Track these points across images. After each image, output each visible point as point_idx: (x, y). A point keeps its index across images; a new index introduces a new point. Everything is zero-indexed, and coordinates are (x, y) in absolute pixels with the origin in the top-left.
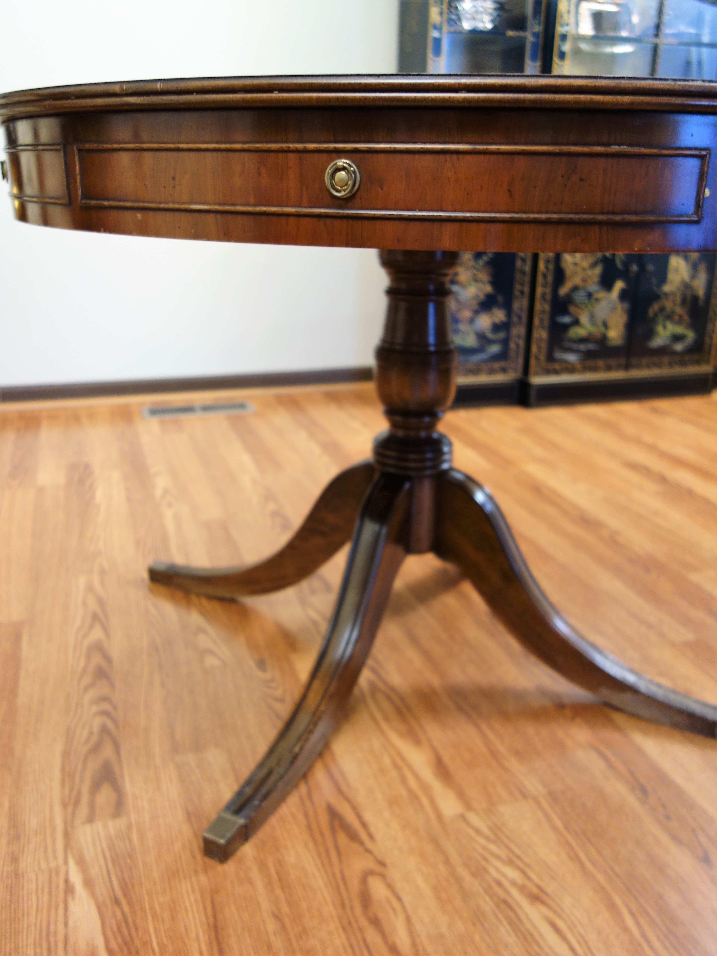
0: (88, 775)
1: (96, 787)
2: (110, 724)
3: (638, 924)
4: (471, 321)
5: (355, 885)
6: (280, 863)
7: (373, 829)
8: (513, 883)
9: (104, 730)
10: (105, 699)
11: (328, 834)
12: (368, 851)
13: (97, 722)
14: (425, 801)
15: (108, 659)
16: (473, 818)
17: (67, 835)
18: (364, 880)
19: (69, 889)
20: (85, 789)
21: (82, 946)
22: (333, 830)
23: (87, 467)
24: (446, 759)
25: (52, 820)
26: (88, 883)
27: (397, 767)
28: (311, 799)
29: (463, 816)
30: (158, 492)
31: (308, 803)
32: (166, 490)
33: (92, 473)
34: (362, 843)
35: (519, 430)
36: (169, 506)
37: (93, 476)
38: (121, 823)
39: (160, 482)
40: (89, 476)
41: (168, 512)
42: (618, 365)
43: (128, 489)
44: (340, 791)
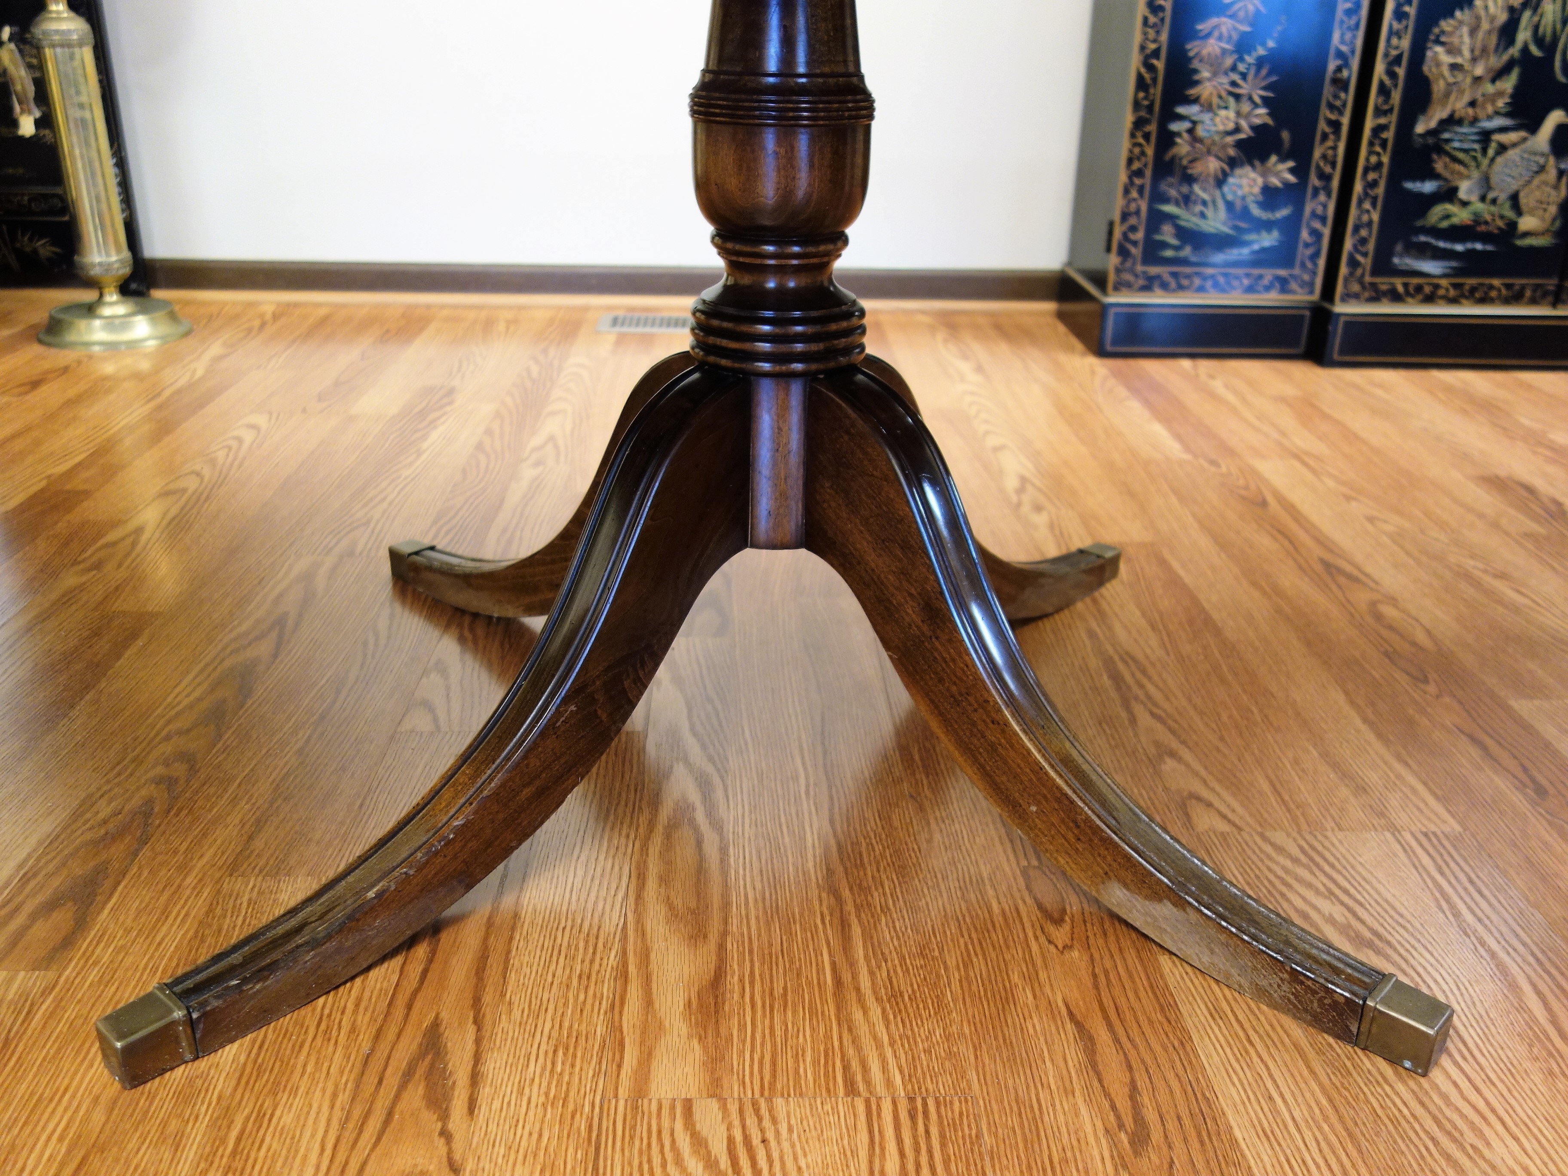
1: (50, 907)
2: (161, 802)
4: (1220, 181)
6: (261, 1118)
7: (485, 1091)
9: (144, 810)
10: (186, 757)
11: (392, 1080)
12: (445, 1134)
13: (142, 795)
14: (630, 1055)
15: (244, 695)
20: (29, 907)
22: (408, 1075)
23: (451, 391)
24: (732, 981)
27: (623, 975)
28: (409, 1007)
29: (688, 1105)
30: (536, 441)
31: (399, 1012)
32: (552, 439)
33: (451, 403)
34: (445, 1117)
35: (1282, 400)
36: (538, 463)
37: (448, 409)
38: (38, 980)
39: (551, 426)
40: (441, 407)
41: (528, 473)
42: (1537, 287)
43: (489, 432)
44: (477, 1003)
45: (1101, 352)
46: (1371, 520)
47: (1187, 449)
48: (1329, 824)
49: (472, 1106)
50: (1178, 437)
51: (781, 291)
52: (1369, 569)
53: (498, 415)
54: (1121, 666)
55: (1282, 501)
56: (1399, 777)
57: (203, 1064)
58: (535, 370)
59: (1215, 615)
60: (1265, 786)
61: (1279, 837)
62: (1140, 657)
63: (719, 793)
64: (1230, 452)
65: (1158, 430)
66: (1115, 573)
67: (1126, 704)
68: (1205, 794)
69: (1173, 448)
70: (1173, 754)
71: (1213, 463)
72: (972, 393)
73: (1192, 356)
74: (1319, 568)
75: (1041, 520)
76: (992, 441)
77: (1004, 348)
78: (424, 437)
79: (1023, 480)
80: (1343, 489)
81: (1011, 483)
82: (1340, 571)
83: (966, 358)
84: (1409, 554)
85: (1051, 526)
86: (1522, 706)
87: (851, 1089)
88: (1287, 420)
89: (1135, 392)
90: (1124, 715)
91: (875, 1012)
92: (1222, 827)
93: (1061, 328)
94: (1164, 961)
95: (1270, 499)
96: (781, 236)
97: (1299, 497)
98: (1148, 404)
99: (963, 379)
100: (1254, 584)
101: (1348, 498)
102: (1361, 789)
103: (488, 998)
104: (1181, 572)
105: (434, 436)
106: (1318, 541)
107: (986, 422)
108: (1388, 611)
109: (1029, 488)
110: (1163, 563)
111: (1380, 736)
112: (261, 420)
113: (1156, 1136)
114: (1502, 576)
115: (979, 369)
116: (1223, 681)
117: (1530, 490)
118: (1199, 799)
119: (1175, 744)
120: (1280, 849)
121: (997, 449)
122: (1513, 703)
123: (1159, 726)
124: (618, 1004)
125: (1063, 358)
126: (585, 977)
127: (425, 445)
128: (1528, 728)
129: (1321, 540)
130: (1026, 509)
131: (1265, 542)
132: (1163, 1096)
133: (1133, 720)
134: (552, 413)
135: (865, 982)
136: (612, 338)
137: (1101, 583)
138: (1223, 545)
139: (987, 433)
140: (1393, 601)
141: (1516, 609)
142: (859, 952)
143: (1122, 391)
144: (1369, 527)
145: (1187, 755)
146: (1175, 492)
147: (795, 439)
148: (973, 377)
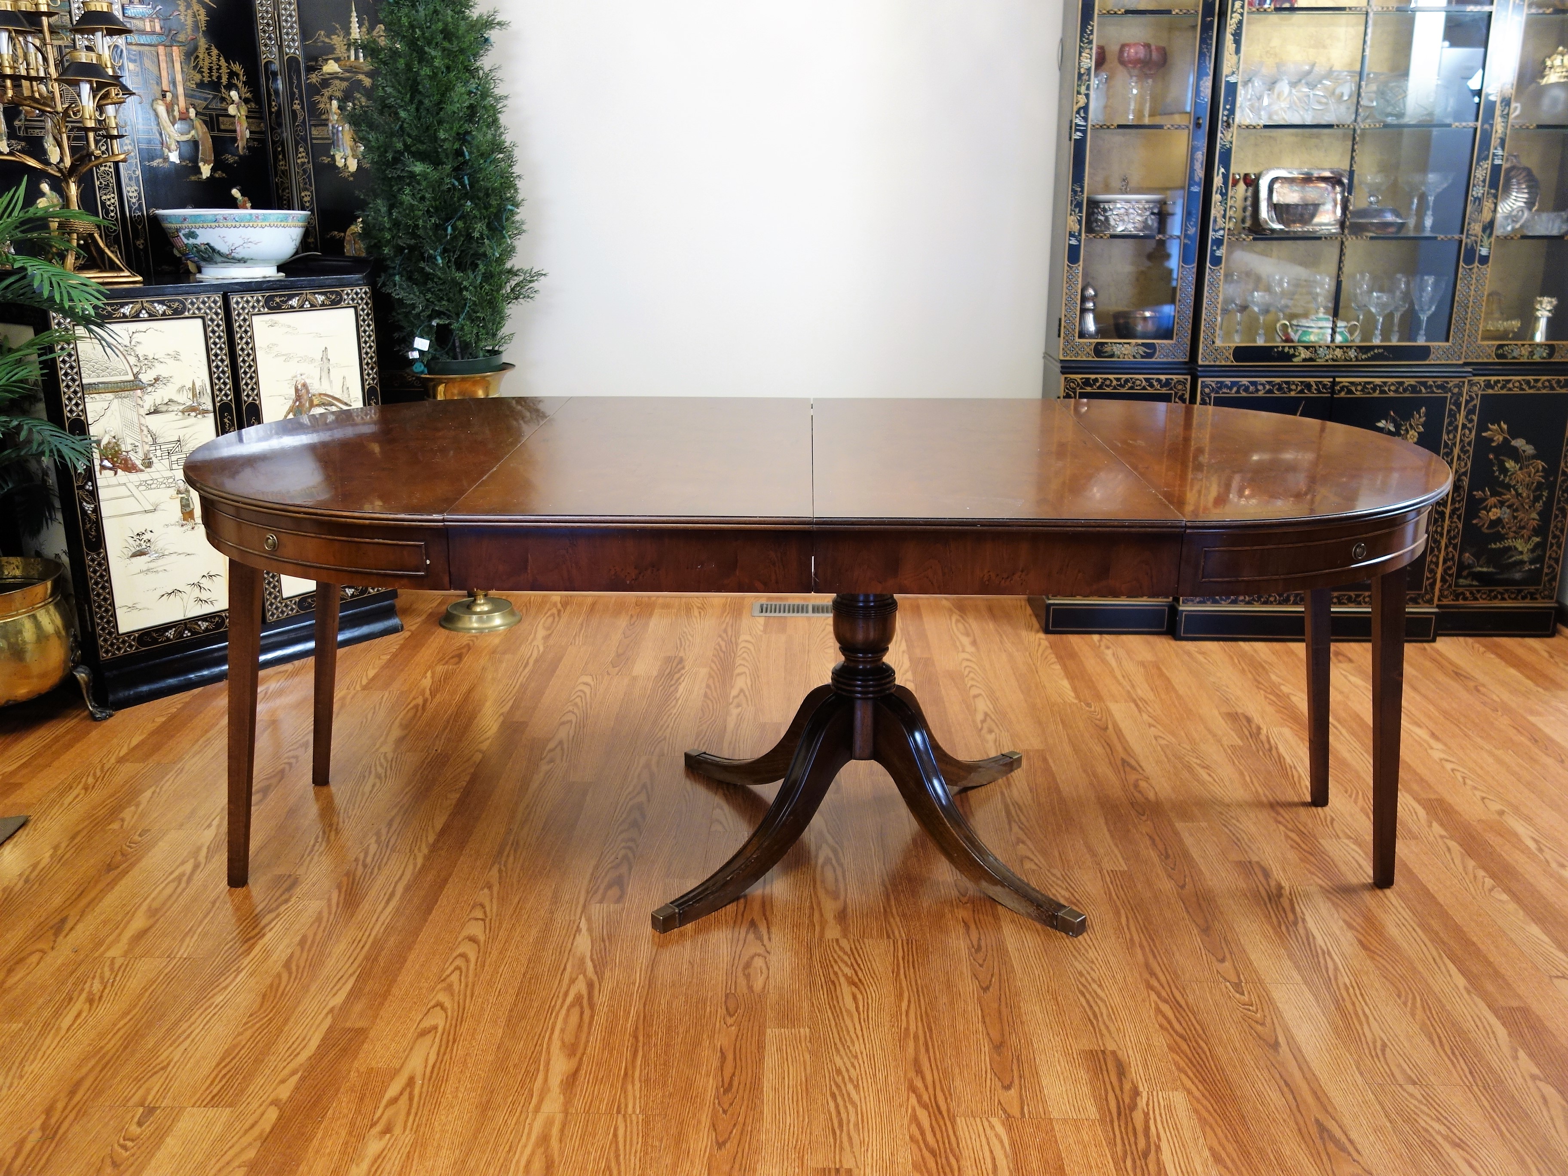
0: (607, 880)
1: (609, 886)
2: (630, 855)
3: (909, 1006)
5: (745, 958)
7: (773, 935)
8: (846, 976)
9: (625, 857)
10: (633, 840)
11: (743, 933)
12: (763, 944)
13: (623, 852)
14: (817, 928)
15: (643, 816)
16: (844, 943)
17: (584, 906)
18: (752, 958)
19: (578, 930)
20: (602, 887)
21: (578, 954)
23: (681, 660)
24: (849, 911)
25: (578, 898)
26: (590, 930)
27: (812, 908)
28: (743, 915)
29: (837, 940)
30: (734, 692)
31: (740, 917)
32: (742, 690)
33: (683, 668)
34: (762, 941)
35: (1142, 664)
36: (738, 706)
37: (683, 672)
38: (618, 907)
39: (741, 683)
40: (679, 671)
41: (735, 711)
42: (1296, 595)
43: (708, 686)
44: (764, 915)
45: (1047, 631)
46: (1156, 738)
47: (1077, 697)
48: (1076, 867)
49: (770, 939)
50: (1075, 689)
51: (864, 669)
52: (1143, 764)
53: (710, 676)
54: (1011, 807)
55: (1116, 726)
56: (1112, 851)
57: (682, 928)
58: (723, 644)
59: (1061, 786)
60: (1057, 854)
61: (1055, 871)
62: (1021, 803)
63: (841, 854)
64: (1099, 697)
65: (1065, 683)
66: (1019, 766)
67: (1009, 823)
68: (1032, 856)
69: (1070, 696)
70: (1023, 842)
71: (1088, 705)
72: (968, 660)
73: (1100, 633)
74: (1119, 763)
75: (991, 737)
76: (974, 691)
77: (991, 626)
78: (676, 690)
79: (986, 715)
80: (1151, 721)
81: (980, 717)
82: (1129, 765)
83: (967, 635)
84: (1167, 757)
85: (995, 741)
86: (1179, 825)
87: (888, 937)
88: (1138, 677)
89: (1060, 658)
90: (1007, 827)
91: (898, 919)
92: (1034, 867)
93: (1029, 611)
94: (1000, 907)
95: (1110, 726)
96: (865, 652)
97: (1126, 726)
98: (1065, 667)
99: (963, 651)
100: (1085, 771)
101: (1150, 725)
102: (1094, 854)
103: (768, 913)
104: (1052, 765)
105: (681, 689)
106: (1125, 749)
107: (973, 679)
108: (1143, 784)
109: (988, 719)
110: (1045, 760)
111: (1112, 836)
112: (588, 679)
113: (984, 949)
114: (1206, 767)
115: (974, 643)
116: (1054, 814)
117: (1249, 720)
118: (1028, 858)
119: (1025, 838)
120: (1054, 875)
121: (975, 696)
122: (1177, 824)
123: (1020, 832)
124: (811, 915)
125: (1024, 633)
126: (799, 909)
127: (678, 695)
128: (1176, 833)
129: (1127, 749)
130: (985, 731)
131: (1098, 749)
132: (988, 941)
133: (1011, 829)
134: (739, 674)
135: (894, 911)
136: (761, 621)
137: (1012, 770)
138: (1076, 750)
139: (972, 686)
140: (1147, 779)
141: (1203, 783)
142: (893, 903)
143: (1053, 658)
144: (1154, 742)
145: (1029, 843)
146: (1063, 722)
147: (869, 721)
148: (970, 649)
